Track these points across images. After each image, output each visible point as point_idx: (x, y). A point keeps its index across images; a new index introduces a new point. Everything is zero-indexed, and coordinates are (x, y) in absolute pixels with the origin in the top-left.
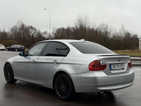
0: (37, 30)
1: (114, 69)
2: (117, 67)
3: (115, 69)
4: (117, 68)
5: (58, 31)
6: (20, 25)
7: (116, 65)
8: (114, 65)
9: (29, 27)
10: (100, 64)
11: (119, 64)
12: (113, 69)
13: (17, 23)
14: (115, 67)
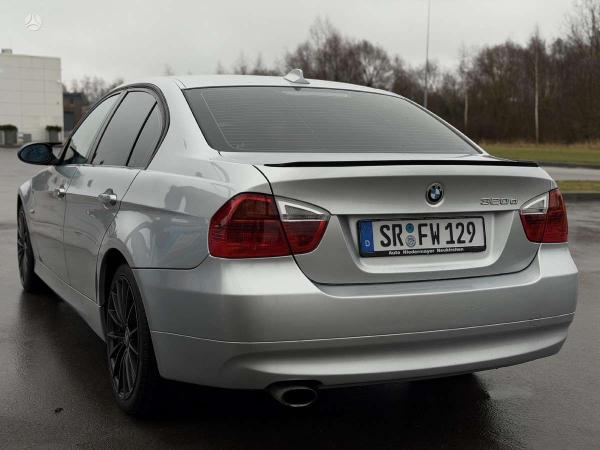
0: (388, 61)
1: (391, 248)
2: (421, 236)
3: (399, 247)
4: (417, 246)
5: (486, 61)
6: (324, 41)
7: (415, 224)
8: (390, 224)
9: (358, 48)
10: (277, 216)
11: (434, 223)
12: (378, 247)
13: (311, 31)
14: (405, 235)
